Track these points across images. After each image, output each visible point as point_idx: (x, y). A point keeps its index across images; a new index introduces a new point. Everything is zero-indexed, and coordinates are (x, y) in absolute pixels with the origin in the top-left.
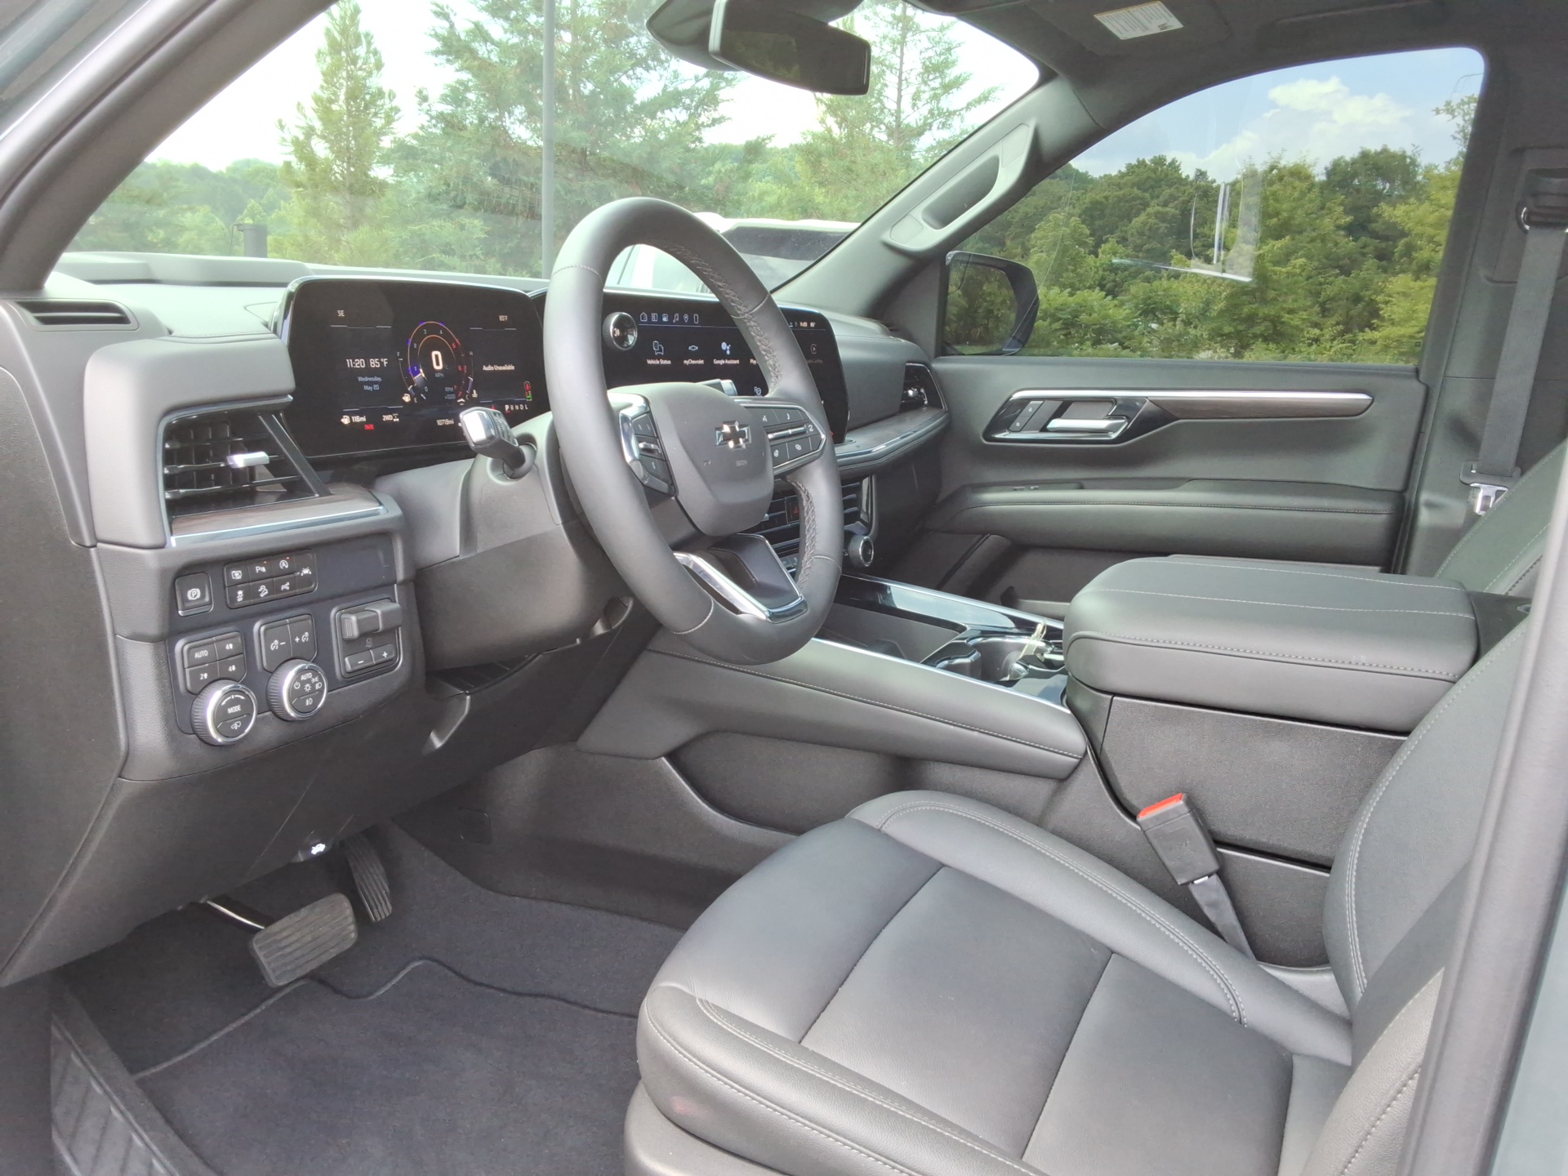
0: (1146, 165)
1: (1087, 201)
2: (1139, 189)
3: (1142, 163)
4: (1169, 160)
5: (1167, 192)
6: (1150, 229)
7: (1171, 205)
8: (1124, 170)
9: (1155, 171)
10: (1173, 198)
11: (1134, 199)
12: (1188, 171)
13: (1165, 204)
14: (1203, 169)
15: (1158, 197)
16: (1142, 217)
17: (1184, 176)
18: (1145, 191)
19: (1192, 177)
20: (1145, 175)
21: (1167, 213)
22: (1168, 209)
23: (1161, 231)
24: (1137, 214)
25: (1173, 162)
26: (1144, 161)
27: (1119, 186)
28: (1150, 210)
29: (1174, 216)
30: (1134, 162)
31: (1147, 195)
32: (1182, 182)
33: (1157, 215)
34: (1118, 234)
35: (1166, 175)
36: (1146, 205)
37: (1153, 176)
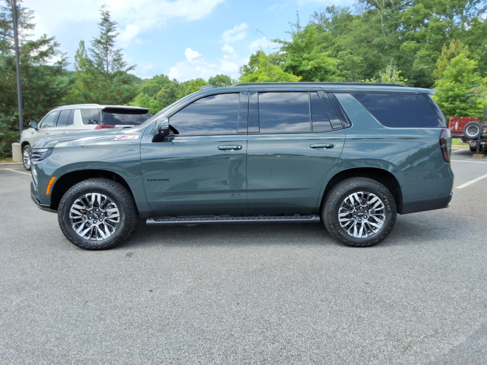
0: (159, 77)
1: (143, 87)
2: (158, 84)
3: (157, 76)
4: (165, 76)
5: (166, 85)
6: (163, 96)
7: (168, 89)
8: (152, 78)
9: (162, 79)
10: (168, 87)
11: (157, 87)
12: (171, 79)
13: (166, 89)
14: (175, 78)
15: (164, 86)
16: (160, 92)
17: (170, 80)
18: (160, 84)
19: (172, 81)
20: (159, 80)
21: (167, 91)
22: (167, 90)
23: (166, 96)
24: (159, 91)
25: (167, 76)
26: (158, 76)
27: (152, 83)
28: (162, 90)
29: (169, 92)
30: (155, 76)
31: (160, 86)
32: (169, 82)
33: (164, 91)
34: (154, 97)
35: (165, 80)
36: (160, 89)
37: (161, 80)
